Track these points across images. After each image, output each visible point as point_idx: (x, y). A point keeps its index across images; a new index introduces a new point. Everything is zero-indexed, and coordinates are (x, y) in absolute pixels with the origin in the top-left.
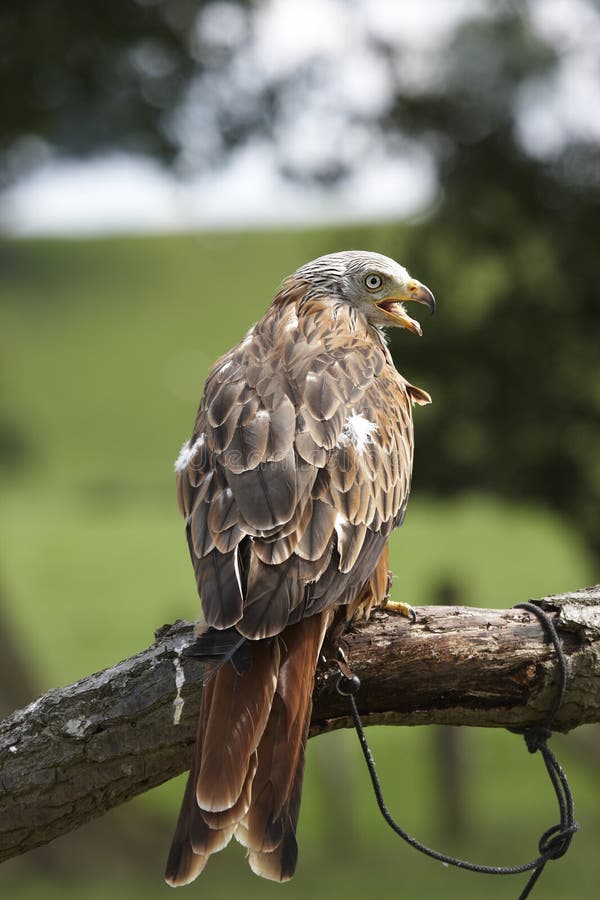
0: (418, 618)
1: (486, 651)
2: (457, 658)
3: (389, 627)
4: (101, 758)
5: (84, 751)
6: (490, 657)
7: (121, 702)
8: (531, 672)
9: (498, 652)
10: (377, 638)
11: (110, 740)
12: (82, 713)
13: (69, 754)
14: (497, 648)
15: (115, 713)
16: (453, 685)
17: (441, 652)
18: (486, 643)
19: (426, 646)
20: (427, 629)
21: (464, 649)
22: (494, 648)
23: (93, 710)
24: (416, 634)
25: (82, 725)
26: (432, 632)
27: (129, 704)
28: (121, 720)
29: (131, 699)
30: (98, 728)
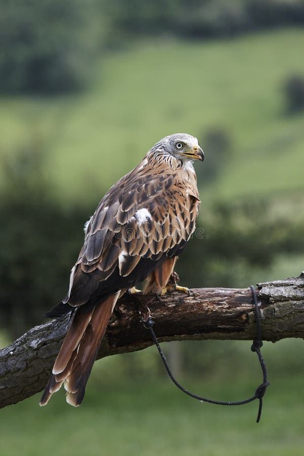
0: (191, 294)
1: (222, 308)
2: (207, 311)
3: (176, 298)
4: (44, 357)
5: (37, 354)
6: (224, 311)
7: (54, 333)
8: (244, 317)
9: (228, 308)
10: (169, 303)
11: (47, 349)
12: (39, 338)
13: (31, 355)
14: (228, 306)
15: (51, 337)
16: (209, 323)
17: (199, 309)
18: (222, 304)
19: (192, 306)
20: (194, 299)
21: (211, 307)
22: (226, 306)
23: (43, 336)
24: (188, 301)
25: (37, 343)
26: (196, 300)
27: (57, 334)
28: (53, 341)
29: (58, 331)
30: (44, 344)
